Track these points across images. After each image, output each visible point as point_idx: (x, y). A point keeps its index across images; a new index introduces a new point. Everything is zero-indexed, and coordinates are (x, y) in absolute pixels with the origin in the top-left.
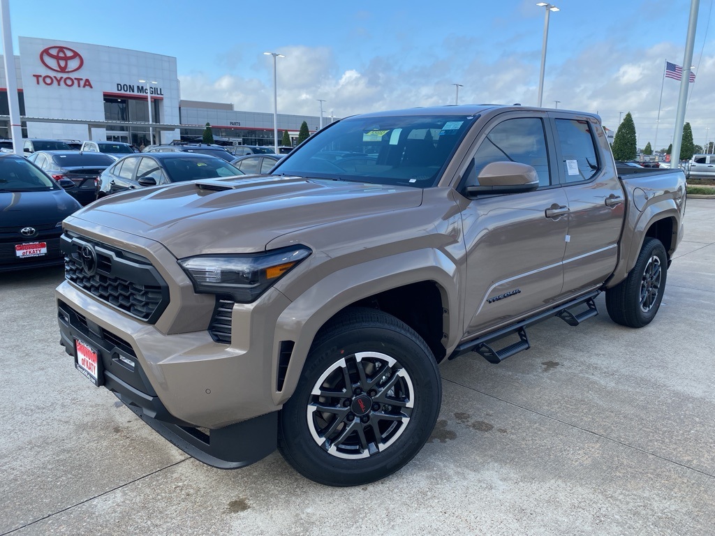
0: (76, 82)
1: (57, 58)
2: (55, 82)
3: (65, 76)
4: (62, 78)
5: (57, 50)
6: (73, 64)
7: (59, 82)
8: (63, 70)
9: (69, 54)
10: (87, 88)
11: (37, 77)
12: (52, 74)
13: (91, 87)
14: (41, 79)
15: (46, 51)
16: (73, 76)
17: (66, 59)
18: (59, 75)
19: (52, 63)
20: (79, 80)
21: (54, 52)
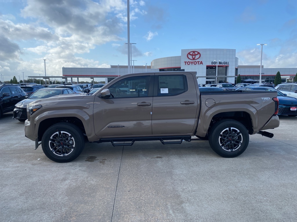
0: (197, 63)
1: (192, 55)
2: (191, 63)
3: (194, 61)
4: (193, 62)
5: (193, 52)
6: (197, 57)
7: (192, 63)
8: (194, 59)
9: (196, 53)
10: (201, 64)
11: (185, 62)
12: (190, 61)
13: (202, 64)
14: (186, 63)
15: (189, 53)
16: (197, 61)
17: (195, 55)
18: (192, 61)
19: (190, 57)
20: (198, 62)
21: (191, 53)
